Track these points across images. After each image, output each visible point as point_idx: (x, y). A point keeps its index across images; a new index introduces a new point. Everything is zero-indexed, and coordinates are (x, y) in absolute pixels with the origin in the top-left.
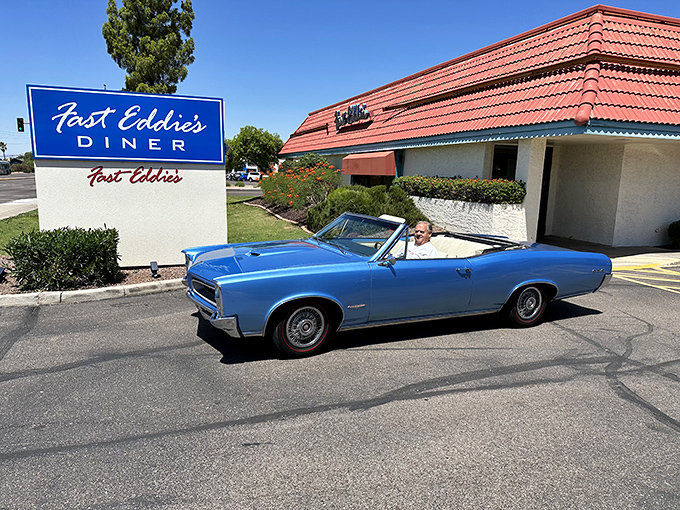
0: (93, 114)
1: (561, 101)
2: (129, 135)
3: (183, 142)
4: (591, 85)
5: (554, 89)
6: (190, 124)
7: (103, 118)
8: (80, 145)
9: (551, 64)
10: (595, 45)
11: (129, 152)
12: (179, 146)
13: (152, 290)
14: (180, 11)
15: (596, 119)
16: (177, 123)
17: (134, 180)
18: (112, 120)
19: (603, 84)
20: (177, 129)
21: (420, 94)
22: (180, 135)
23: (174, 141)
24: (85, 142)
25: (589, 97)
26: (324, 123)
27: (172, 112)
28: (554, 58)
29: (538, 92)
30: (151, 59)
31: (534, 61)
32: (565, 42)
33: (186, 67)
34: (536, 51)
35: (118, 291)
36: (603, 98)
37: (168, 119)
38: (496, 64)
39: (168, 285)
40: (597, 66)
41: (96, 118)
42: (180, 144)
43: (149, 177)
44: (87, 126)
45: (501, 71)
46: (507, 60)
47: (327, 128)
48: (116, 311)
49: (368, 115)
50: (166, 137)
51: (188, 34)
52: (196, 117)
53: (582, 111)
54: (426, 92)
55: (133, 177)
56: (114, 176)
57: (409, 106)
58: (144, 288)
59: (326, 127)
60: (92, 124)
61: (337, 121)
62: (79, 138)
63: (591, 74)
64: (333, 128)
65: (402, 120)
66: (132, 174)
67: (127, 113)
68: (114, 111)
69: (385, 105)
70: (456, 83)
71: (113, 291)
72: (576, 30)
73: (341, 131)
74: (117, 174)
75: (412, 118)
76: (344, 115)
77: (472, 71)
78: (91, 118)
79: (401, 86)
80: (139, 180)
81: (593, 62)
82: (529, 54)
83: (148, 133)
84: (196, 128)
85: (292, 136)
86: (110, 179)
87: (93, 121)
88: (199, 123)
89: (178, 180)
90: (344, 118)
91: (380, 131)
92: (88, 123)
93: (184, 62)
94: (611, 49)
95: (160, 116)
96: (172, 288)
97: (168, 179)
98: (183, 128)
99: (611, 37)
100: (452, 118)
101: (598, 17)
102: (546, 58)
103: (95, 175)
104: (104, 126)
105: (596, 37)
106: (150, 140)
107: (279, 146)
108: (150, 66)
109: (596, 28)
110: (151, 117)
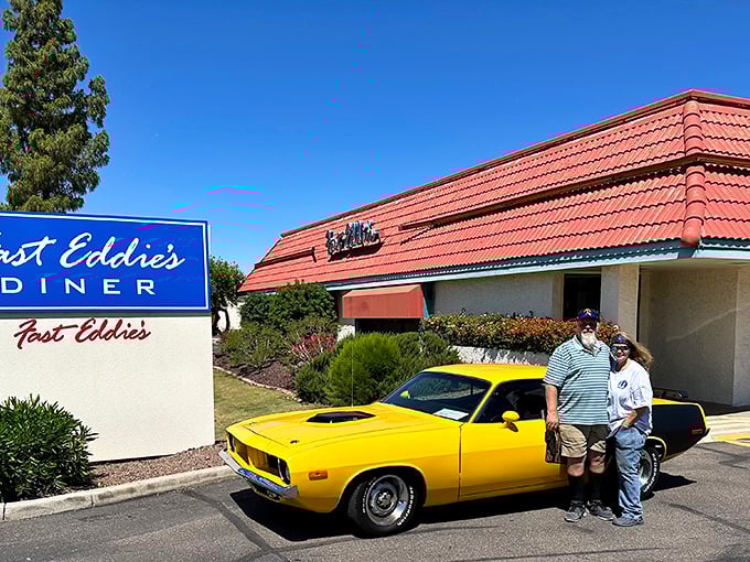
0: (24, 246)
1: (658, 214)
2: (75, 274)
3: (151, 283)
4: (696, 194)
5: (646, 199)
6: (162, 257)
7: (38, 252)
8: (4, 291)
9: (636, 167)
10: (694, 142)
11: (75, 297)
12: (147, 288)
13: (129, 496)
14: (87, 92)
15: (708, 237)
16: (144, 257)
17: (81, 338)
18: (51, 255)
19: (712, 193)
20: (143, 265)
21: (450, 207)
22: (148, 273)
23: (139, 282)
24: (11, 285)
25: (696, 210)
26: (307, 247)
27: (136, 241)
28: (640, 158)
29: (624, 203)
30: (46, 161)
31: (613, 162)
32: (652, 138)
33: (96, 170)
34: (613, 149)
35: (83, 499)
36: (713, 210)
37: (130, 250)
38: (557, 166)
39: (150, 487)
40: (700, 168)
41: (28, 252)
42: (149, 285)
43: (103, 334)
44: (15, 264)
45: (567, 175)
46: (573, 160)
47: (313, 254)
48: (90, 527)
49: (377, 236)
50: (128, 276)
51: (100, 124)
52: (171, 247)
53: (690, 228)
54: (458, 204)
55: (79, 334)
56: (52, 333)
57: (436, 223)
58: (119, 492)
59: (311, 253)
60: (23, 260)
61: (329, 245)
62: (4, 280)
63: (694, 180)
64: (323, 254)
65: (429, 242)
66: (79, 330)
67: (72, 244)
68: (53, 242)
69: (400, 222)
70: (502, 192)
71: (77, 499)
72: (665, 122)
73: (335, 257)
74: (57, 330)
75: (443, 239)
76: (340, 237)
77: (524, 175)
78: (21, 251)
79: (420, 196)
80: (89, 337)
81: (695, 164)
82: (603, 153)
83: (102, 271)
84: (171, 263)
85: (257, 266)
86: (47, 338)
87: (23, 256)
88: (174, 255)
89: (144, 335)
90: (340, 240)
91: (396, 258)
92: (17, 259)
93: (94, 164)
94: (714, 147)
95: (120, 247)
96: (156, 490)
97: (131, 335)
98: (152, 262)
99: (713, 131)
100: (505, 239)
101: (693, 106)
102: (628, 158)
103: (26, 332)
104: (39, 263)
105: (693, 131)
106: (106, 281)
107: (239, 280)
108: (46, 170)
109: (692, 120)
110: (107, 249)
